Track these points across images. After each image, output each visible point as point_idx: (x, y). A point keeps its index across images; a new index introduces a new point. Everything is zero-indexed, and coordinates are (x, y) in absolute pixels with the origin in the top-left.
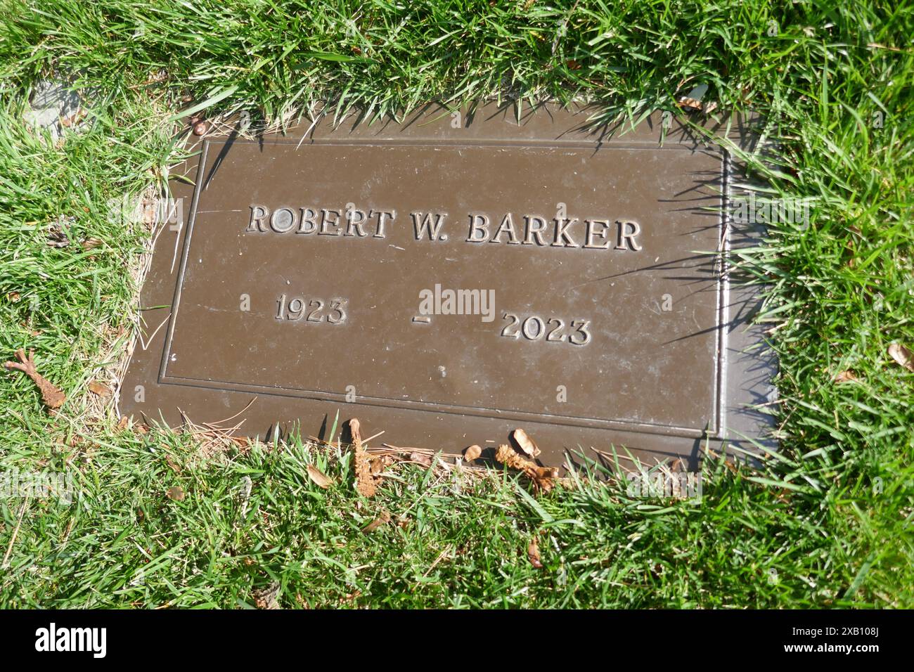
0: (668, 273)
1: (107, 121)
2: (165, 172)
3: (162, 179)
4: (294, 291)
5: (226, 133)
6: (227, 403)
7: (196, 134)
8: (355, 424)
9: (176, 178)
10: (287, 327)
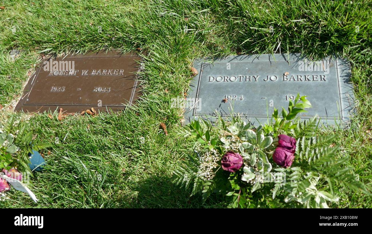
0: (127, 78)
1: (24, 56)
2: (35, 65)
3: (34, 67)
4: (55, 86)
5: (49, 58)
6: (37, 108)
7: (43, 58)
8: (61, 109)
9: (37, 67)
10: (52, 93)
